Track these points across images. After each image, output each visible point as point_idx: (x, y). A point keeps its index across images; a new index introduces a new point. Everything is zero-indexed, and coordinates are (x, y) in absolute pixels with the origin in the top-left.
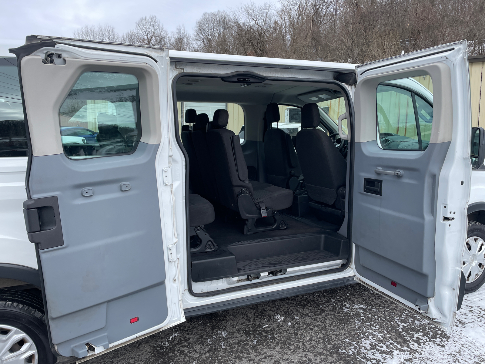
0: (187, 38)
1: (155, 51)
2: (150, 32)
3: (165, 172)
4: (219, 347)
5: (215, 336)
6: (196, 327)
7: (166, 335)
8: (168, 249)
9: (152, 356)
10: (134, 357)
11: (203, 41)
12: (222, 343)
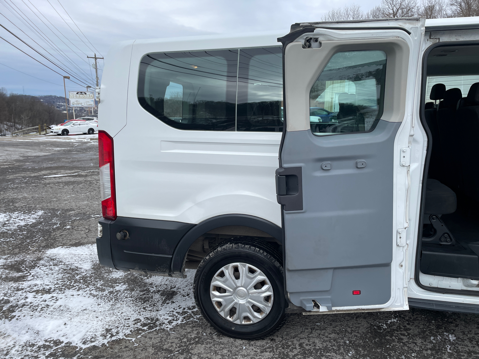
0: (440, 5)
1: (409, 23)
2: (397, 4)
3: (404, 152)
4: (443, 349)
5: (440, 336)
6: (418, 320)
7: (385, 317)
8: (398, 232)
9: (369, 332)
10: (351, 327)
11: (461, 5)
12: (448, 346)
